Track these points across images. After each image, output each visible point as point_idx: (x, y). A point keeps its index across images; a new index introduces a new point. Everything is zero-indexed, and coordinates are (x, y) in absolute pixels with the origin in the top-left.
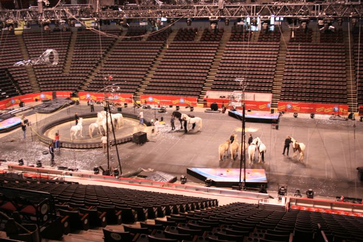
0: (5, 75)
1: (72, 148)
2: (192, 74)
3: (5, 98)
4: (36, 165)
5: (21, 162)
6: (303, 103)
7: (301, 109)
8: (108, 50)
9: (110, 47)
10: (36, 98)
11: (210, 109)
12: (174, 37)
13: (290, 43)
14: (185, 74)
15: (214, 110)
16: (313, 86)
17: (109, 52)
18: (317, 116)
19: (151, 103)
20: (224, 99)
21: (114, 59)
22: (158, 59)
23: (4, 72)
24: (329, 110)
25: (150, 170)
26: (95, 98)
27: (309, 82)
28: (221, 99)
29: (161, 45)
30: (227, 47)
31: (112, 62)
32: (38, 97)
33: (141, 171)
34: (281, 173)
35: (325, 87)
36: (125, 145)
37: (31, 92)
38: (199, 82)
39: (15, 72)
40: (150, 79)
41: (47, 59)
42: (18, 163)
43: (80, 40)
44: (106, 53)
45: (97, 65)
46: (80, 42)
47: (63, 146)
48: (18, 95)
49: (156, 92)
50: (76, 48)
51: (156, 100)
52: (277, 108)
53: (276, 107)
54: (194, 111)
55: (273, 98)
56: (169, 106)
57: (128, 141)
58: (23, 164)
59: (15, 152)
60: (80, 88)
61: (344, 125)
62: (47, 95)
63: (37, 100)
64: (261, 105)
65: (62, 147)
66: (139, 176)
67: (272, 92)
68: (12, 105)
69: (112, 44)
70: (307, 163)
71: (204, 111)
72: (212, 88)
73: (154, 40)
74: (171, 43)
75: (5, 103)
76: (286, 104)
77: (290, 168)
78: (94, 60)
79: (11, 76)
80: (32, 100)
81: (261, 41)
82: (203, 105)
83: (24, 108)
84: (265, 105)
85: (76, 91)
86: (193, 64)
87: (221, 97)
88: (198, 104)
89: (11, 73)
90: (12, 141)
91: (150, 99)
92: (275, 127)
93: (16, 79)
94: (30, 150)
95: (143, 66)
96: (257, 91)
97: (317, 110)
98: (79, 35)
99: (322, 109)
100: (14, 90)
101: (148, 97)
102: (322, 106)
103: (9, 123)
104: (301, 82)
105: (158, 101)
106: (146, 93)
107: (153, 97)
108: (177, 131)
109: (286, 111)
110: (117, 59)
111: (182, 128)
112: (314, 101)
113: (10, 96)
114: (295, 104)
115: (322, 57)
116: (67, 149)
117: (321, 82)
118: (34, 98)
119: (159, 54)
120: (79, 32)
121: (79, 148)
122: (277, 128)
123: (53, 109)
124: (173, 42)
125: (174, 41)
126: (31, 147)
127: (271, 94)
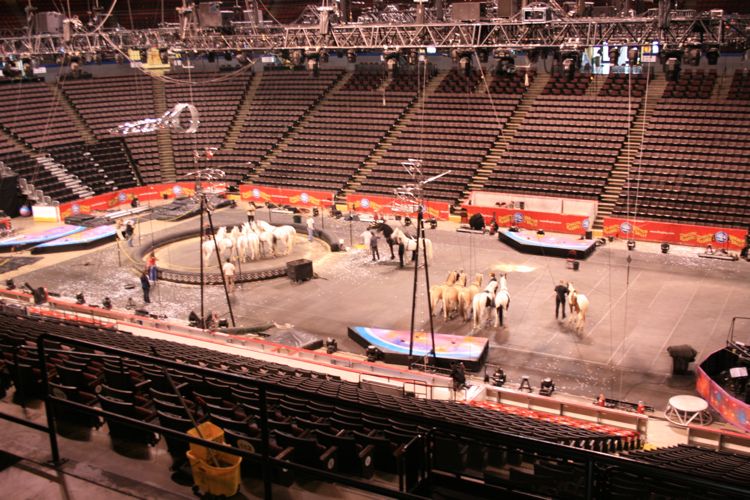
0: (119, 150)
1: (177, 282)
2: (453, 158)
3: (111, 190)
4: (102, 306)
5: (80, 298)
6: (657, 222)
7: (649, 233)
8: (311, 108)
9: (316, 103)
10: (165, 193)
11: (468, 225)
12: (439, 84)
13: (663, 100)
14: (440, 157)
15: (476, 229)
16: (686, 189)
17: (312, 112)
18: (674, 250)
19: (365, 210)
20: (503, 207)
21: (318, 125)
22: (399, 127)
23: (118, 144)
24: (707, 238)
25: (288, 326)
26: (266, 197)
27: (680, 180)
28: (497, 207)
29: (410, 99)
30: (533, 106)
31: (312, 131)
32: (168, 192)
33: (270, 327)
34: (523, 348)
35: (711, 191)
36: (271, 281)
37: (159, 180)
38: (463, 173)
39: (136, 145)
40: (373, 165)
41: (176, 122)
42: (76, 300)
43: (266, 87)
44: (306, 113)
45: (286, 135)
46: (264, 92)
47: (164, 277)
48: (134, 185)
49: (378, 189)
50: (254, 103)
51: (373, 205)
52: (601, 231)
53: (602, 228)
54: (438, 228)
55: (599, 210)
56: (394, 218)
57: (281, 276)
58: (83, 302)
59: (83, 282)
60: (246, 178)
61: (722, 268)
62: (185, 189)
63: (166, 197)
64: (570, 222)
65: (161, 279)
66: (260, 335)
67: (600, 199)
68: (119, 203)
69: (321, 97)
70: (589, 334)
71: (454, 230)
72: (485, 186)
73: (398, 91)
74: (430, 97)
75: (106, 199)
76: (620, 223)
77: (548, 342)
78: (282, 127)
79: (128, 150)
80: (157, 197)
81: (604, 96)
82: (460, 217)
83: (135, 210)
84: (579, 222)
85: (239, 183)
86: (460, 138)
87: (498, 204)
88: (450, 216)
89: (129, 146)
90: (87, 265)
91: (365, 203)
92: (572, 266)
93: (135, 157)
94: (107, 281)
95: (366, 140)
96: (571, 195)
97: (683, 237)
98: (264, 78)
99: (692, 235)
100: (129, 176)
101: (360, 199)
102: (692, 229)
103: (97, 234)
104: (663, 179)
105: (377, 207)
106: (361, 191)
107: (370, 200)
108: (381, 263)
109: (617, 236)
110: (323, 125)
111: (393, 257)
112: (680, 219)
113: (120, 188)
114: (637, 224)
115: (721, 129)
116: (170, 283)
117: (706, 182)
118: (162, 194)
119: (402, 117)
120: (266, 73)
121: (189, 283)
122: (576, 267)
123: (184, 214)
124: (433, 94)
125: (436, 92)
126: (112, 276)
127: (597, 203)
